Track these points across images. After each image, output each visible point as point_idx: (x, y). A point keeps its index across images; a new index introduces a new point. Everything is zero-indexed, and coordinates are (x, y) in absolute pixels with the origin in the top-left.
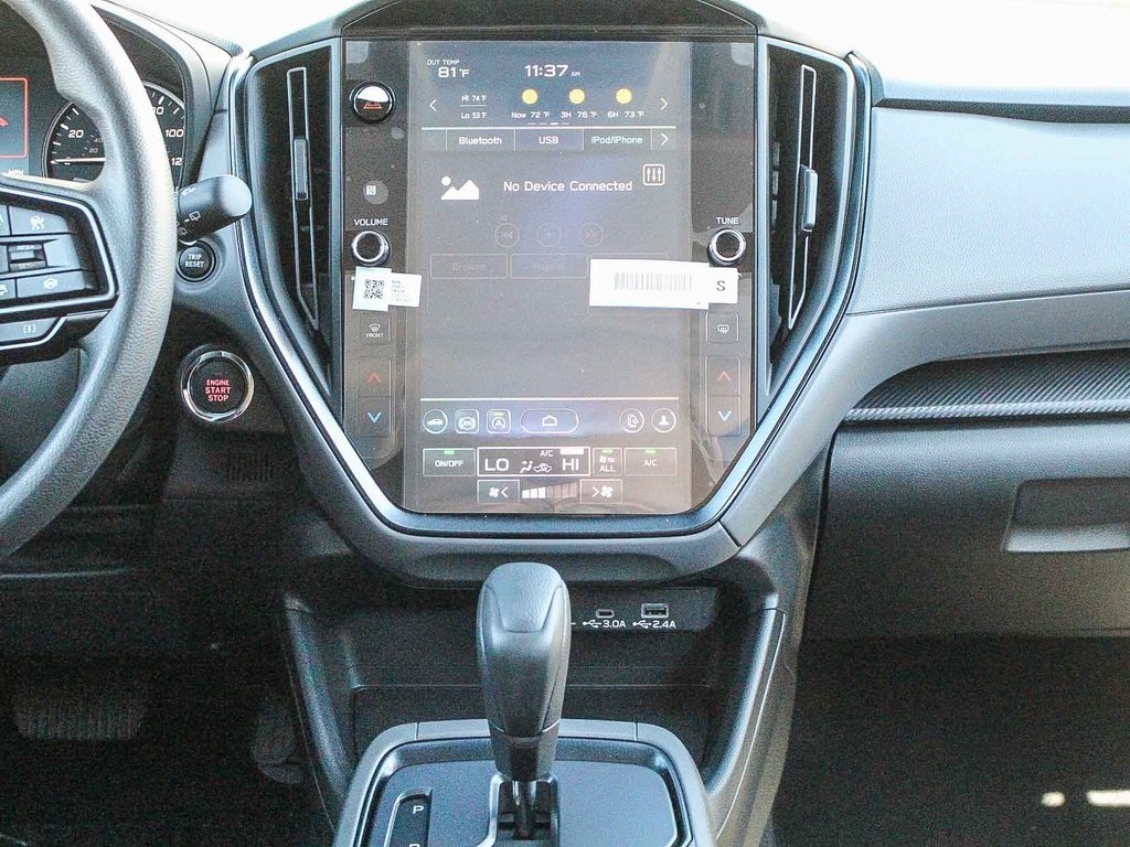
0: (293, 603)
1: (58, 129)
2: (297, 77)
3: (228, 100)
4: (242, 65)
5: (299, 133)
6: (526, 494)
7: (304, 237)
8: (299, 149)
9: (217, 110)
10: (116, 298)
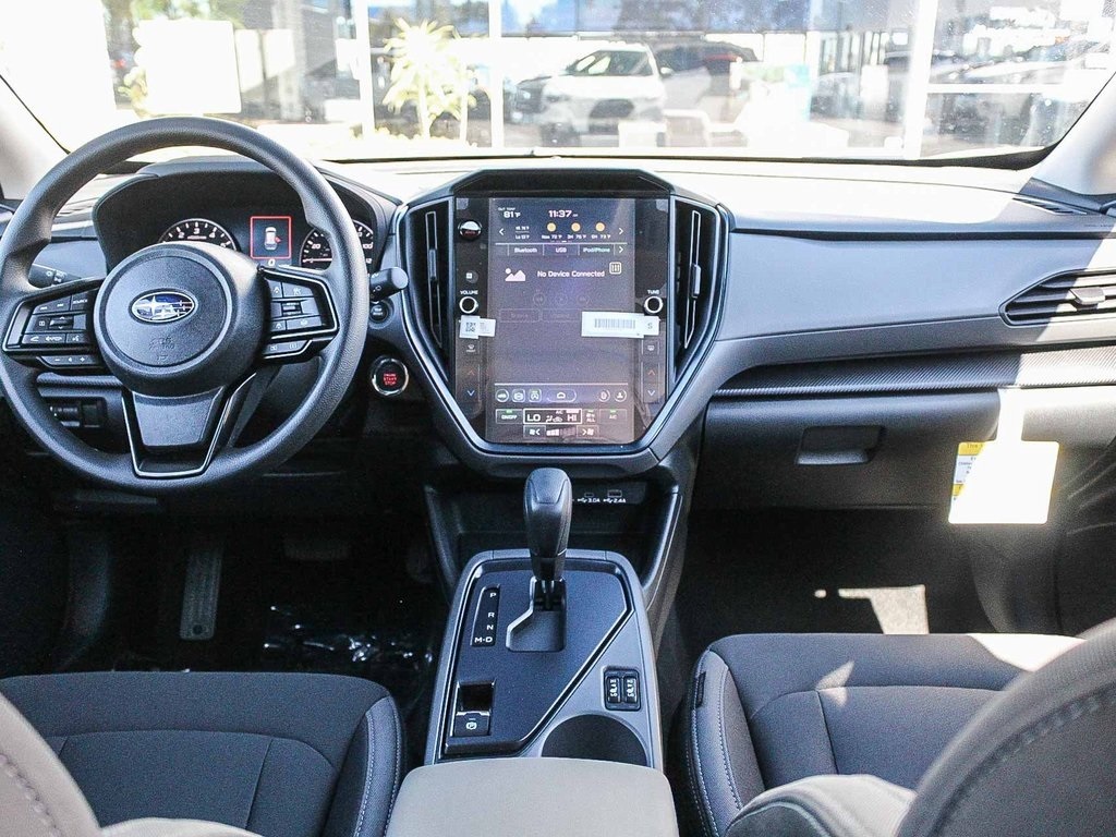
0: (429, 489)
1: (307, 243)
2: (431, 217)
3: (396, 229)
4: (403, 210)
5: (432, 246)
6: (549, 433)
7: (435, 300)
8: (432, 255)
9: (389, 233)
10: (338, 330)
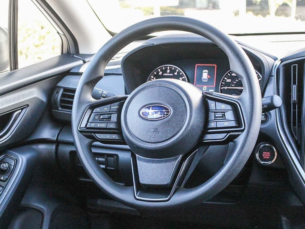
0: (284, 219)
1: (224, 79)
2: (294, 67)
3: (274, 73)
4: (278, 63)
5: (294, 83)
7: (294, 113)
8: (294, 88)
9: (270, 76)
